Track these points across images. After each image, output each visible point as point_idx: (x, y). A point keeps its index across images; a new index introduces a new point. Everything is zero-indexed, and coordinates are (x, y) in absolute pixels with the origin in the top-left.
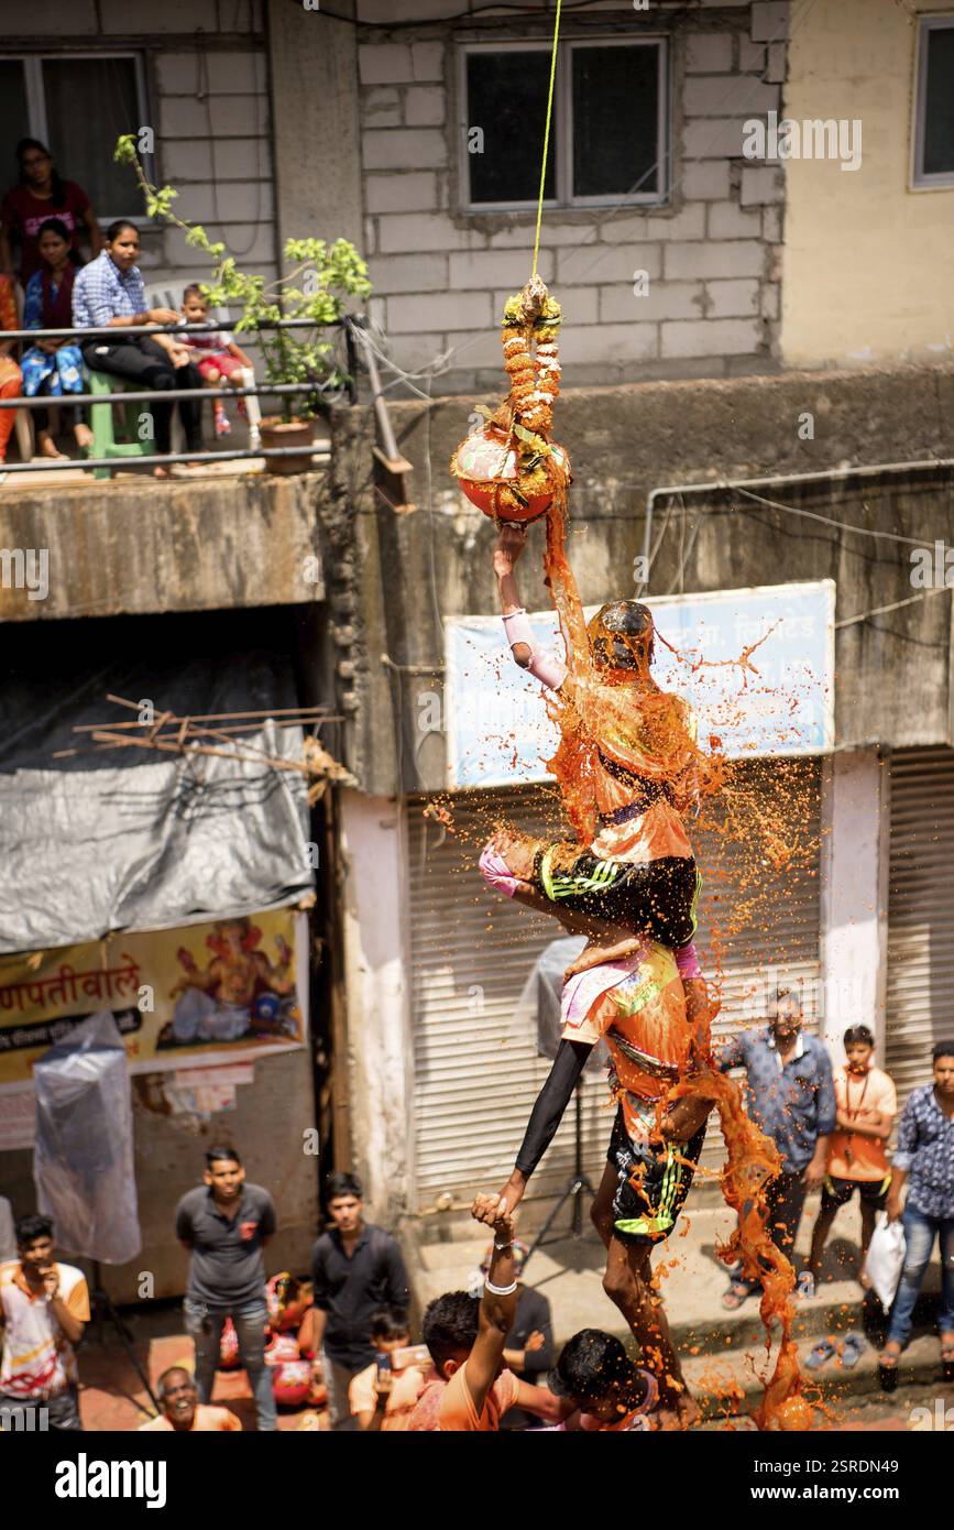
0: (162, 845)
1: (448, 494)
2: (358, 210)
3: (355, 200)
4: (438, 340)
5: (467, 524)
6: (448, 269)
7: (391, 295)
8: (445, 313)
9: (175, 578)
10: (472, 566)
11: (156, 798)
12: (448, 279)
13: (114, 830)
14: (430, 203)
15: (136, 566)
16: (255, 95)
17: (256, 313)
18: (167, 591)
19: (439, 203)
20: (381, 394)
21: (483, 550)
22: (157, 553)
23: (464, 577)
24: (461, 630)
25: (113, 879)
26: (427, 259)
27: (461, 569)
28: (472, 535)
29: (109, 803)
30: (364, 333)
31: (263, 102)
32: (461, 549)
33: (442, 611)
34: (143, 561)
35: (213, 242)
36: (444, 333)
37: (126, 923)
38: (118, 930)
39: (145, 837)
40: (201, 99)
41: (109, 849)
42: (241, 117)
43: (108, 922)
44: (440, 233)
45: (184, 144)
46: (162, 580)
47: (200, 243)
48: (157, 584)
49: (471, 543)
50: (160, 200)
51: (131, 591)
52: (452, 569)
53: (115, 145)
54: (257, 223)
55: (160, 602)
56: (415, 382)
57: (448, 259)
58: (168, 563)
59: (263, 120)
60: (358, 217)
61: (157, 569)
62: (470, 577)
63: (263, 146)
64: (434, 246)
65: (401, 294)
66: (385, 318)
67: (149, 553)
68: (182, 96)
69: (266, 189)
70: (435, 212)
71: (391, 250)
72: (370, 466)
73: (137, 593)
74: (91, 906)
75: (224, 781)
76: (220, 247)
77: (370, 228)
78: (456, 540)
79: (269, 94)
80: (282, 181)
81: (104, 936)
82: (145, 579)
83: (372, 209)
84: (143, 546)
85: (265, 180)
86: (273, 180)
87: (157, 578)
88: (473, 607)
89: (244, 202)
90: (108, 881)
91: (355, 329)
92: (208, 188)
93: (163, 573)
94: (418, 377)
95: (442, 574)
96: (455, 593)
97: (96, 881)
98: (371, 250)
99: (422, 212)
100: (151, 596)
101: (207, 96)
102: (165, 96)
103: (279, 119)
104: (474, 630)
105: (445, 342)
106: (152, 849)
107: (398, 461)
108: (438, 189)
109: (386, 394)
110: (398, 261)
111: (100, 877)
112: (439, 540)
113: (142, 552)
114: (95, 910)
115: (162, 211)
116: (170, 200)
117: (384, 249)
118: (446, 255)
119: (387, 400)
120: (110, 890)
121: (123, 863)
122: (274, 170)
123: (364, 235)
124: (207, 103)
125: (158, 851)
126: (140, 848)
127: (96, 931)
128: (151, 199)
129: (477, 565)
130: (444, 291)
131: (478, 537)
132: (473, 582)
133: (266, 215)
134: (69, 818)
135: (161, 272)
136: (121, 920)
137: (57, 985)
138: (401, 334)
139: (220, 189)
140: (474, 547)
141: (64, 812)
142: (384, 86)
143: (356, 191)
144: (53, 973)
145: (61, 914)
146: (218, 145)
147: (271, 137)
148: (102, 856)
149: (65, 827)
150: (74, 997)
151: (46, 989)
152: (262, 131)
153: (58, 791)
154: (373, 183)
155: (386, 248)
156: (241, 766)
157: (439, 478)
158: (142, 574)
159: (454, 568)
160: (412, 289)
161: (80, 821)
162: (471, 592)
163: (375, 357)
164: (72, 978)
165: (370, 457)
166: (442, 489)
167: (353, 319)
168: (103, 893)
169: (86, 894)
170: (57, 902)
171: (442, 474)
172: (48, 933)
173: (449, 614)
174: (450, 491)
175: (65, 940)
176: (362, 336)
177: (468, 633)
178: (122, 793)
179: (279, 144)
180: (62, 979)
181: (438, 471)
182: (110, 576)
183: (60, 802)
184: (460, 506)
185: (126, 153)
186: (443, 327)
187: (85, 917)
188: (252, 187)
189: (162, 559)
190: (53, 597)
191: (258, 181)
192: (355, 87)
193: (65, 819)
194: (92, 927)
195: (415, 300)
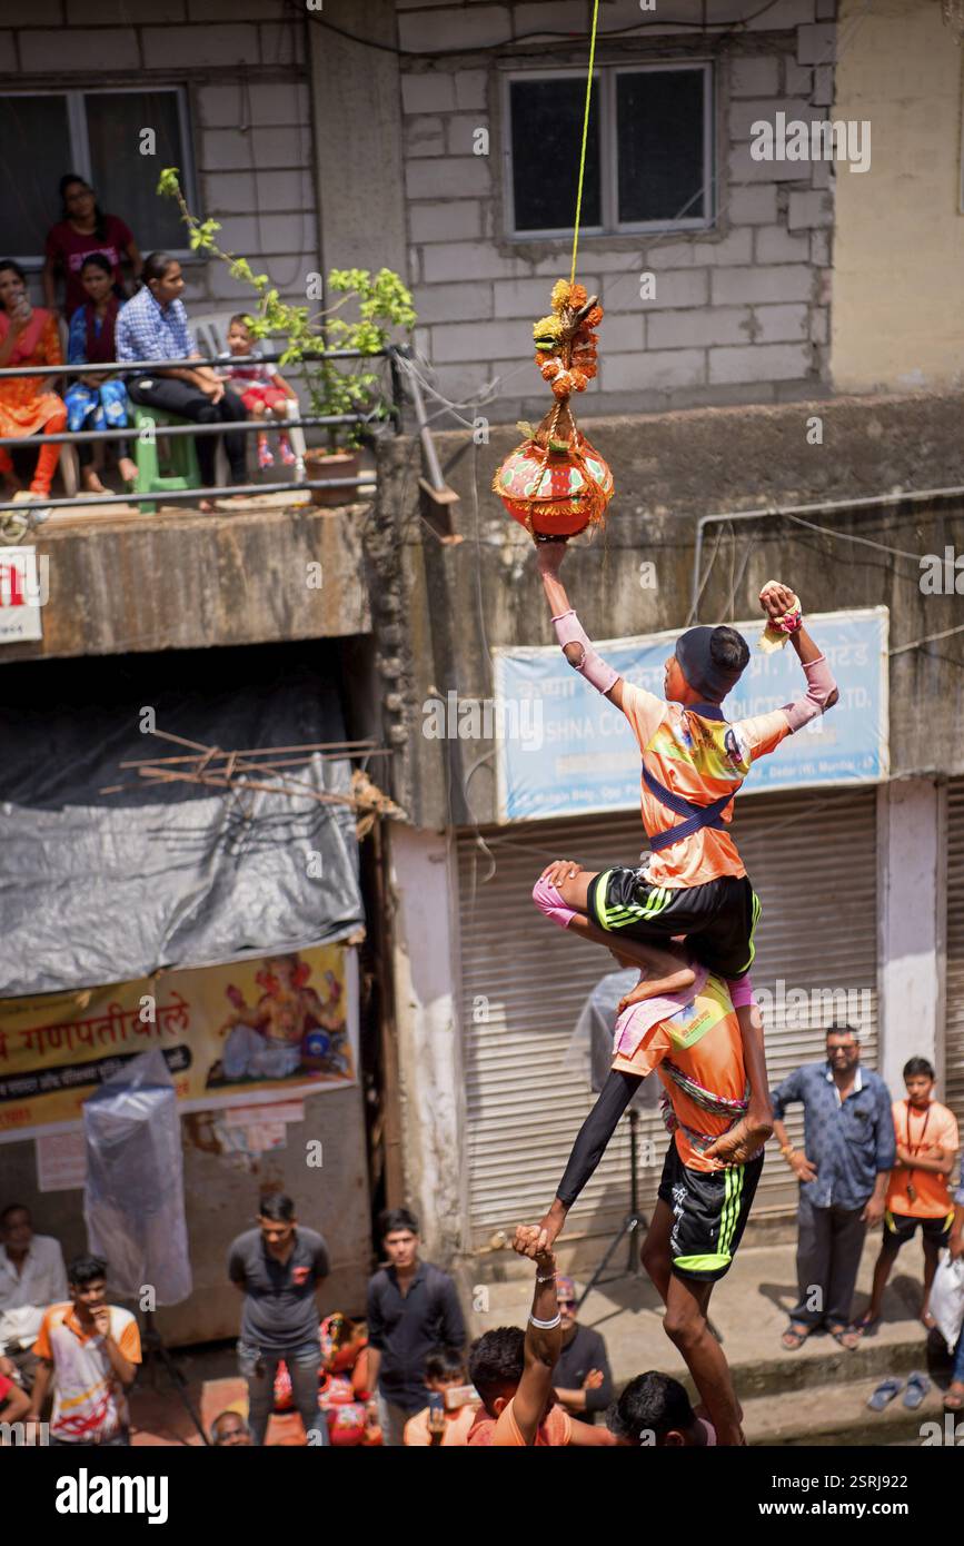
0: (210, 880)
1: (495, 524)
2: (402, 240)
3: (399, 230)
4: (483, 369)
5: (514, 554)
6: (493, 298)
7: (436, 324)
8: (490, 342)
9: (221, 612)
10: (520, 596)
11: (203, 834)
12: (493, 308)
13: (162, 867)
14: (474, 232)
15: (182, 601)
16: (298, 126)
17: (300, 345)
18: (213, 625)
19: (483, 231)
20: (427, 425)
21: (530, 580)
22: (203, 586)
23: (512, 607)
24: (511, 662)
25: (161, 915)
26: (471, 289)
27: (508, 601)
28: (519, 566)
29: (156, 839)
30: (409, 363)
31: (306, 133)
32: (508, 580)
33: (491, 643)
34: (188, 595)
35: (256, 274)
36: (490, 362)
37: (175, 960)
38: (166, 967)
39: (192, 873)
40: (244, 131)
41: (156, 886)
42: (285, 148)
43: (156, 959)
44: (484, 261)
45: (228, 176)
46: (208, 614)
47: (243, 276)
48: (203, 618)
49: (518, 573)
50: (203, 233)
51: (177, 625)
52: (500, 600)
53: (157, 179)
54: (300, 254)
55: (206, 637)
56: (461, 412)
57: (493, 288)
58: (213, 597)
59: (306, 151)
60: (401, 247)
61: (203, 603)
62: (518, 608)
63: (306, 177)
64: (477, 274)
65: (447, 323)
66: (430, 347)
67: (194, 587)
68: (225, 128)
69: (309, 220)
70: (479, 240)
71: (435, 279)
72: (416, 497)
73: (183, 628)
74: (139, 943)
75: (272, 816)
76: (264, 279)
77: (414, 258)
78: (503, 571)
79: (312, 126)
80: (325, 212)
81: (153, 974)
82: (191, 613)
83: (416, 239)
84: (188, 580)
85: (307, 211)
86: (316, 211)
87: (203, 611)
88: (521, 638)
89: (285, 234)
90: (156, 918)
91: (400, 359)
92: (251, 221)
93: (209, 607)
94: (464, 407)
95: (489, 605)
96: (503, 624)
97: (144, 918)
98: (415, 280)
99: (466, 241)
100: (196, 631)
101: (250, 128)
102: (208, 129)
103: (323, 150)
104: (522, 660)
105: (490, 371)
106: (199, 885)
107: (444, 492)
108: (482, 218)
109: (432, 424)
110: (443, 290)
111: (148, 914)
112: (487, 571)
113: (187, 587)
114: (144, 948)
115: (206, 244)
116: (213, 233)
117: (428, 279)
118: (491, 283)
119: (433, 430)
120: (158, 926)
121: (171, 898)
122: (317, 201)
123: (408, 265)
124: (250, 136)
125: (206, 887)
126: (187, 884)
127: (145, 968)
128: (194, 232)
129: (525, 595)
130: (490, 320)
131: (526, 567)
132: (521, 612)
133: (309, 246)
134: (117, 854)
135: (204, 306)
136: (170, 957)
137: (106, 1023)
138: (446, 364)
139: (263, 220)
140: (522, 577)
141: (111, 848)
142: (427, 115)
143: (400, 221)
144: (102, 1011)
145: (109, 952)
146: (261, 177)
147: (314, 169)
148: (150, 892)
149: (113, 864)
150: (124, 1036)
151: (95, 1027)
152: (305, 163)
153: (105, 827)
154: (417, 213)
155: (430, 277)
156: (289, 800)
157: (486, 508)
158: (188, 608)
159: (502, 598)
160: (457, 318)
161: (128, 858)
162: (519, 623)
163: (420, 387)
164: (122, 1016)
165: (416, 487)
166: (490, 519)
167: (397, 349)
168: (151, 931)
169: (135, 932)
170: (105, 940)
171: (489, 504)
172: (97, 971)
173: (497, 645)
174: (497, 518)
175: (112, 979)
176: (407, 366)
177: (517, 665)
178: (169, 829)
179: (322, 174)
180: (111, 1018)
181: (485, 500)
182: (156, 611)
183: (108, 839)
184: (507, 536)
185: (169, 186)
186: (489, 356)
187: (133, 955)
188: (295, 219)
189: (208, 592)
190: (99, 633)
191: (301, 212)
192: (398, 116)
193: (113, 856)
194: (140, 964)
195: (460, 330)
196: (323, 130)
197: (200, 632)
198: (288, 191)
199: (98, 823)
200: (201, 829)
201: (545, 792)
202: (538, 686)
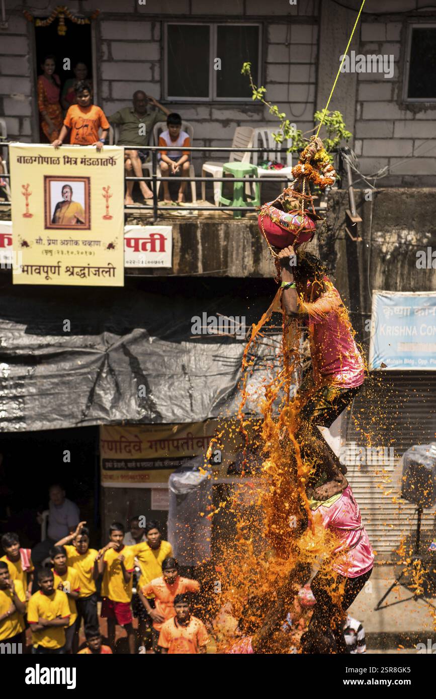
0: (235, 382)
1: (379, 234)
2: (354, 99)
3: (353, 95)
4: (386, 161)
5: (387, 248)
6: (394, 128)
7: (365, 139)
8: (390, 148)
9: (251, 262)
10: (388, 268)
11: (235, 360)
12: (393, 132)
13: (215, 373)
14: (388, 97)
15: (234, 256)
16: (312, 44)
17: (298, 145)
18: (247, 268)
19: (392, 97)
20: (352, 186)
21: (394, 261)
22: (244, 250)
23: (384, 272)
24: (380, 297)
25: (212, 395)
26: (384, 123)
27: (382, 269)
28: (389, 253)
29: (214, 360)
30: (347, 157)
31: (315, 48)
32: (383, 259)
33: (372, 287)
34: (238, 254)
35: (280, 112)
36: (389, 158)
37: (216, 416)
38: (211, 418)
39: (229, 377)
40: (287, 46)
41: (212, 382)
42: (304, 54)
43: (208, 414)
44: (392, 111)
45: (278, 66)
46: (246, 263)
47: (274, 112)
48: (243, 264)
49: (388, 257)
50: (258, 92)
51: (231, 267)
52: (378, 269)
53: (242, 67)
54: (306, 103)
55: (244, 273)
56: (369, 181)
57: (394, 123)
58: (248, 255)
59: (314, 56)
60: (354, 102)
61: (243, 258)
62: (386, 273)
63: (313, 68)
64: (388, 117)
65: (371, 139)
66: (362, 149)
67: (240, 250)
68: (278, 44)
69: (312, 87)
70: (391, 101)
71: (367, 118)
72: (344, 218)
73: (234, 268)
74: (201, 407)
75: (266, 356)
76: (284, 115)
77: (359, 108)
78: (381, 255)
79: (318, 45)
80: (320, 85)
81: (205, 421)
82: (238, 262)
83: (360, 99)
84: (238, 246)
85: (312, 83)
86: (316, 84)
87: (243, 262)
88: (387, 287)
89: (300, 93)
90: (210, 396)
91: (344, 154)
92: (286, 86)
93: (246, 260)
94: (371, 178)
95: (373, 270)
96: (379, 280)
97: (204, 396)
98: (358, 117)
99: (384, 101)
100: (240, 270)
101: (290, 44)
102: (270, 44)
103: (322, 56)
104: (386, 297)
105: (389, 162)
106: (231, 384)
107: (356, 217)
108: (393, 91)
109: (354, 186)
110: (371, 123)
111: (206, 394)
112: (374, 254)
113: (237, 250)
114: (203, 409)
115: (259, 98)
116: (263, 93)
117: (364, 117)
118: (394, 121)
119: (354, 188)
120: (210, 400)
121: (217, 389)
122: (317, 79)
123: (356, 110)
124: (289, 48)
125: (233, 385)
126: (225, 383)
127: (202, 418)
128: (255, 92)
129: (391, 267)
130: (391, 138)
131: (392, 254)
132: (387, 275)
133: (311, 99)
134: (196, 366)
135: (261, 123)
136: (213, 415)
137: (185, 441)
138: (368, 157)
139: (291, 86)
140: (390, 258)
141: (194, 363)
142: (372, 42)
143: (354, 90)
144: (183, 435)
145: (187, 409)
146: (292, 66)
147: (317, 64)
148: (208, 384)
149: (194, 370)
150: (193, 448)
151: (180, 442)
152: (313, 61)
153: (192, 354)
154: (362, 87)
155: (365, 117)
156: (274, 350)
157: (376, 226)
158: (237, 260)
159: (379, 268)
160: (377, 136)
161: (201, 368)
162: (387, 279)
163: (351, 168)
164: (192, 439)
165: (344, 213)
166: (377, 231)
167: (343, 150)
168: (207, 401)
169: (200, 401)
170: (186, 403)
171: (378, 224)
172: (181, 416)
173: (375, 289)
174: (381, 231)
175: (188, 420)
176: (348, 158)
177: (383, 298)
178: (220, 357)
179: (320, 67)
180: (187, 439)
181: (376, 222)
182: (222, 259)
183: (193, 358)
184: (385, 239)
185: (246, 71)
186: (389, 155)
187: (198, 411)
188: (306, 86)
189: (246, 253)
190: (197, 267)
191: (309, 83)
192: (358, 42)
193: (194, 367)
194: (200, 416)
195: (377, 142)
196: (323, 47)
197: (241, 271)
198: (303, 73)
199: (189, 351)
200: (235, 358)
201: (392, 359)
202: (393, 309)
